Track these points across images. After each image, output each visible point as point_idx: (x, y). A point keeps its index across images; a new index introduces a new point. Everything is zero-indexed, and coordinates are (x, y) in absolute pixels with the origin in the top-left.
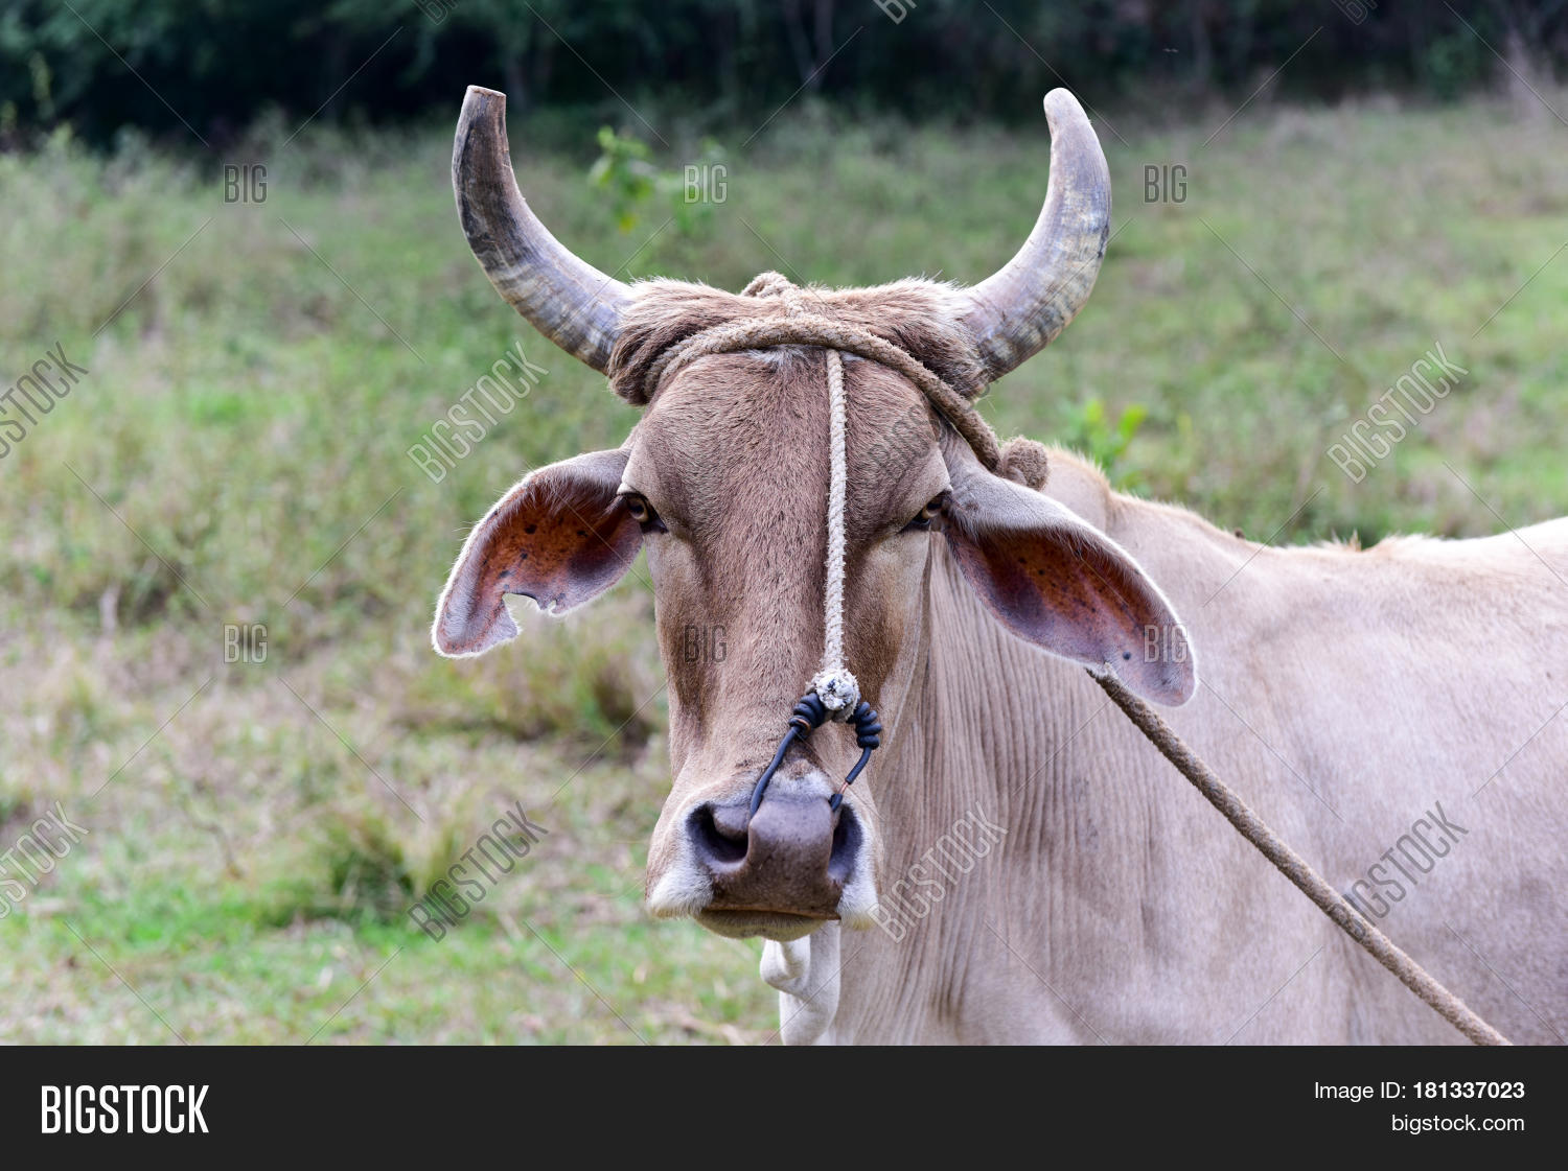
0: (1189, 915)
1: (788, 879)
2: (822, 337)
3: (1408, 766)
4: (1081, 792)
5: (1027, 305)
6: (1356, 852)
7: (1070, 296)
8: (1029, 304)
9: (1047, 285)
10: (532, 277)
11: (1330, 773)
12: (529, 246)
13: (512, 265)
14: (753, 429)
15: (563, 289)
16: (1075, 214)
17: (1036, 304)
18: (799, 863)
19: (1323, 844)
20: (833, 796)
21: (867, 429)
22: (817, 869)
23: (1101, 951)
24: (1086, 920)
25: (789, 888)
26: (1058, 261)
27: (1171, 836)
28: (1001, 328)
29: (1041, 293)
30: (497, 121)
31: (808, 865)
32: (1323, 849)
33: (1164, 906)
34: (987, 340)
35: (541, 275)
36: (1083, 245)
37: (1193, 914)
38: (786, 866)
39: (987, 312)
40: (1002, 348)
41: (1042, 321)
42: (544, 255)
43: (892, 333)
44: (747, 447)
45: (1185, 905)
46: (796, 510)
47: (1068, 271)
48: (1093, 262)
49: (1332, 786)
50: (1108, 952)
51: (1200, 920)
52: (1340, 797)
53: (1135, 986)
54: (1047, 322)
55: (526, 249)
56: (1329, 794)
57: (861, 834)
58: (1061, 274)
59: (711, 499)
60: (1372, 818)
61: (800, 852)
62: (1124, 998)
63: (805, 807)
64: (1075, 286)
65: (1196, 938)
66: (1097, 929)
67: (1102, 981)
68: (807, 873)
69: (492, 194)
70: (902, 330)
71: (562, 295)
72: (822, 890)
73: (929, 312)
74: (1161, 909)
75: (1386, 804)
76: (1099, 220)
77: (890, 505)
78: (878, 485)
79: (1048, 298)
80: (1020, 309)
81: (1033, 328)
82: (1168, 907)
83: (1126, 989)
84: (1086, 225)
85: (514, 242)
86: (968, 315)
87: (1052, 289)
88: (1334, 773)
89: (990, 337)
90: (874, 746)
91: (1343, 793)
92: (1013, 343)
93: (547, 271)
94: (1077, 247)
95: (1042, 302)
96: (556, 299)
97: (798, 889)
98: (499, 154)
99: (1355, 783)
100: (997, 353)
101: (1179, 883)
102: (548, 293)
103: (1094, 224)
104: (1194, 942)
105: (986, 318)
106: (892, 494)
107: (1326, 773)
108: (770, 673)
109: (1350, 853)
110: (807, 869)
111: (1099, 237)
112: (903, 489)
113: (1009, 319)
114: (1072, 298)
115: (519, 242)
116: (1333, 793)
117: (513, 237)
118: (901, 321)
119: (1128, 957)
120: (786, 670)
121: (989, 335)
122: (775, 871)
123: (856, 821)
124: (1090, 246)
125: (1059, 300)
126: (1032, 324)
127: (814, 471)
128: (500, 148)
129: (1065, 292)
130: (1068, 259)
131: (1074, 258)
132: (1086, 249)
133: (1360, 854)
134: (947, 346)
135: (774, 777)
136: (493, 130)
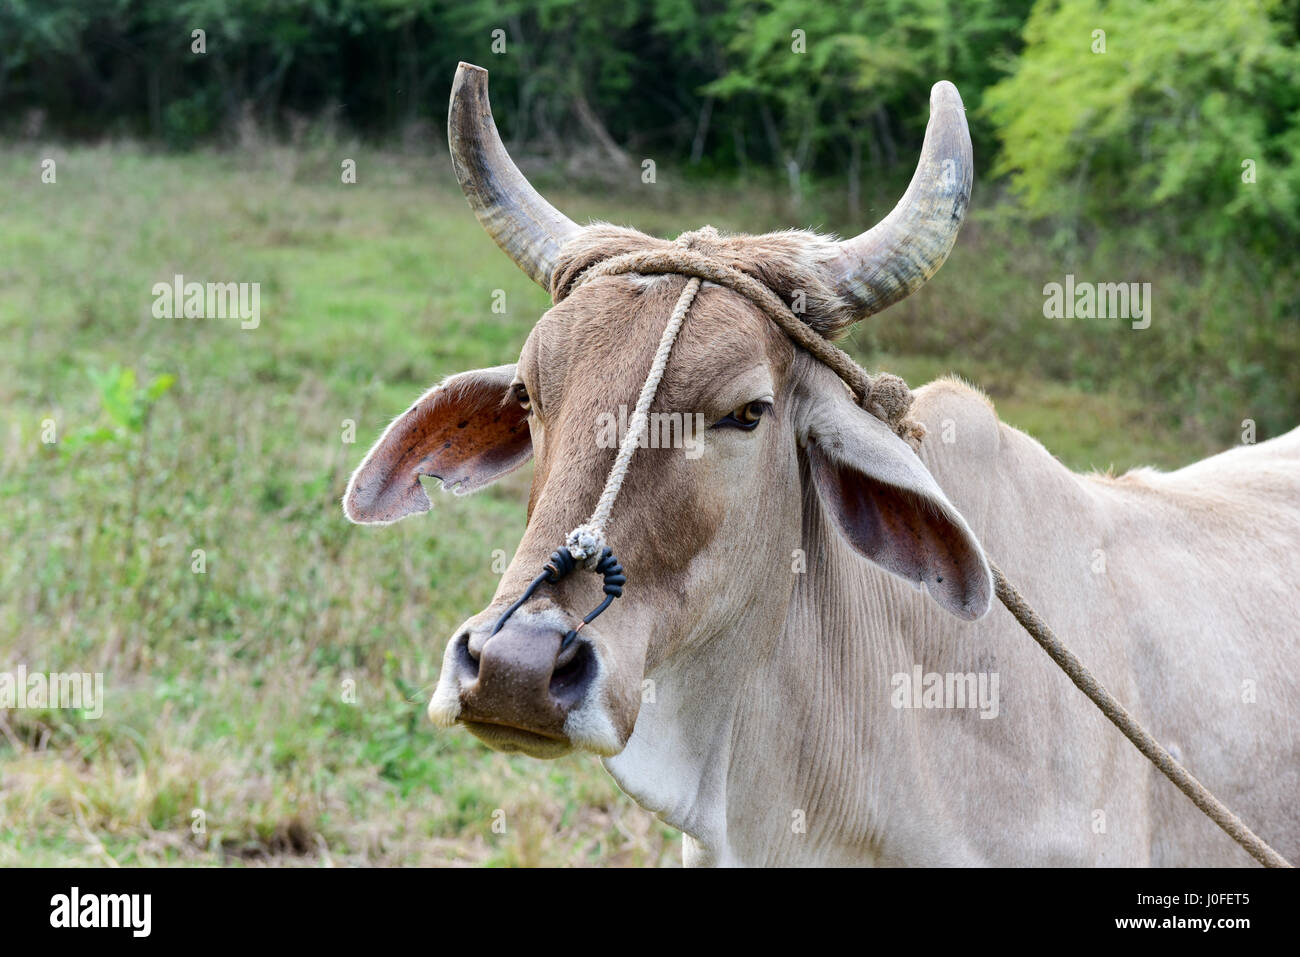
0: (1083, 765)
1: (511, 696)
2: (692, 268)
3: (1215, 657)
4: (989, 667)
5: (883, 255)
6: (1179, 721)
7: (925, 249)
8: (885, 253)
9: (902, 238)
10: (502, 217)
11: (1163, 658)
12: (502, 192)
13: (487, 207)
14: (602, 335)
15: (526, 228)
16: (932, 180)
17: (892, 254)
18: (517, 683)
19: (1152, 713)
20: (570, 632)
21: (692, 339)
22: (535, 690)
23: (1011, 797)
24: (998, 771)
25: (514, 705)
26: (913, 220)
27: (1067, 699)
28: (859, 272)
29: (897, 245)
30: (477, 90)
31: (526, 686)
32: (1152, 716)
33: (1063, 758)
34: (846, 282)
35: (510, 216)
36: (937, 207)
37: (1085, 763)
38: (507, 685)
39: (849, 258)
40: (861, 290)
41: (898, 269)
42: (514, 200)
43: (755, 268)
44: (592, 347)
45: (1080, 756)
46: (610, 399)
47: (922, 227)
48: (947, 222)
49: (1163, 669)
50: (1017, 797)
51: (1091, 768)
52: (1169, 678)
53: (1041, 824)
54: (903, 270)
55: (498, 194)
56: (1161, 674)
57: (596, 668)
58: (915, 230)
59: (557, 387)
60: (1192, 697)
61: (518, 674)
62: (1033, 835)
63: (533, 637)
64: (929, 241)
65: (1088, 783)
66: (1007, 778)
67: (1013, 822)
68: (526, 693)
69: (472, 149)
70: (764, 266)
71: (524, 232)
72: (544, 710)
73: (792, 254)
74: (1061, 760)
75: (1201, 686)
76: (954, 187)
77: (698, 402)
78: (689, 385)
79: (903, 249)
80: (877, 257)
81: (889, 274)
82: (1066, 757)
83: (1035, 826)
84: (940, 190)
85: (489, 188)
86: (832, 260)
87: (906, 242)
88: (1165, 658)
89: (848, 279)
90: (618, 594)
91: (1171, 675)
92: (871, 285)
93: (515, 213)
94: (931, 208)
95: (897, 252)
96: (519, 235)
97: (521, 706)
98: (478, 117)
99: (1180, 668)
100: (855, 293)
101: (1075, 738)
102: (514, 230)
103: (948, 190)
104: (1086, 787)
105: (847, 264)
106: (701, 394)
107: (1159, 658)
108: (543, 527)
109: (1174, 722)
110: (526, 689)
111: (953, 201)
112: (713, 390)
113: (867, 265)
114: (926, 251)
115: (493, 188)
116: (1164, 674)
117: (488, 183)
118: (765, 259)
119: (1035, 800)
120: (557, 526)
121: (848, 277)
122: (499, 687)
123: (594, 657)
124: (942, 208)
125: (913, 252)
126: (888, 271)
127: (636, 370)
128: (479, 112)
129: (918, 245)
130: (922, 218)
131: (928, 217)
132: (939, 211)
133: (1181, 723)
134: (803, 282)
135: (519, 610)
136: (473, 97)
